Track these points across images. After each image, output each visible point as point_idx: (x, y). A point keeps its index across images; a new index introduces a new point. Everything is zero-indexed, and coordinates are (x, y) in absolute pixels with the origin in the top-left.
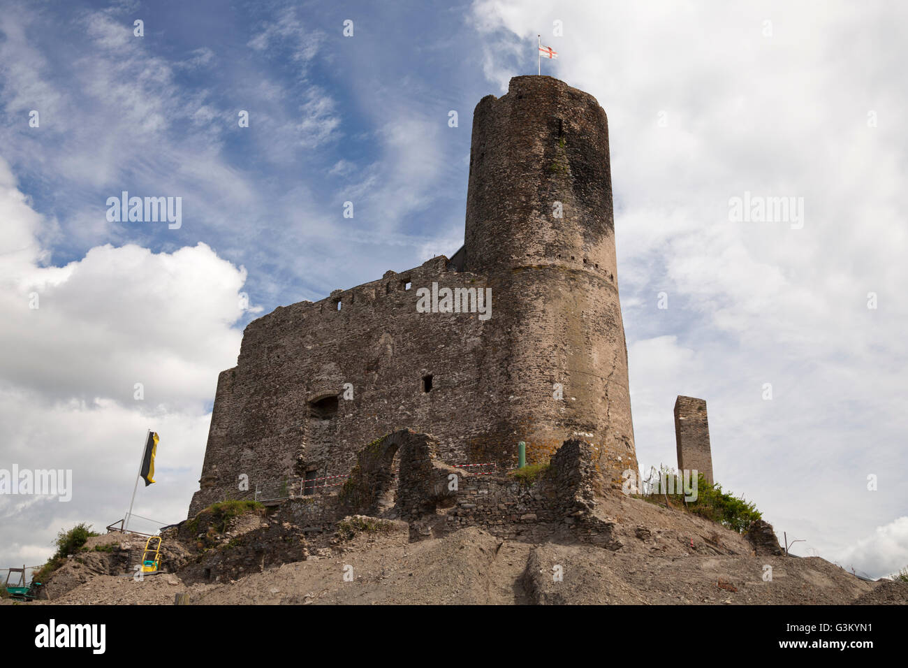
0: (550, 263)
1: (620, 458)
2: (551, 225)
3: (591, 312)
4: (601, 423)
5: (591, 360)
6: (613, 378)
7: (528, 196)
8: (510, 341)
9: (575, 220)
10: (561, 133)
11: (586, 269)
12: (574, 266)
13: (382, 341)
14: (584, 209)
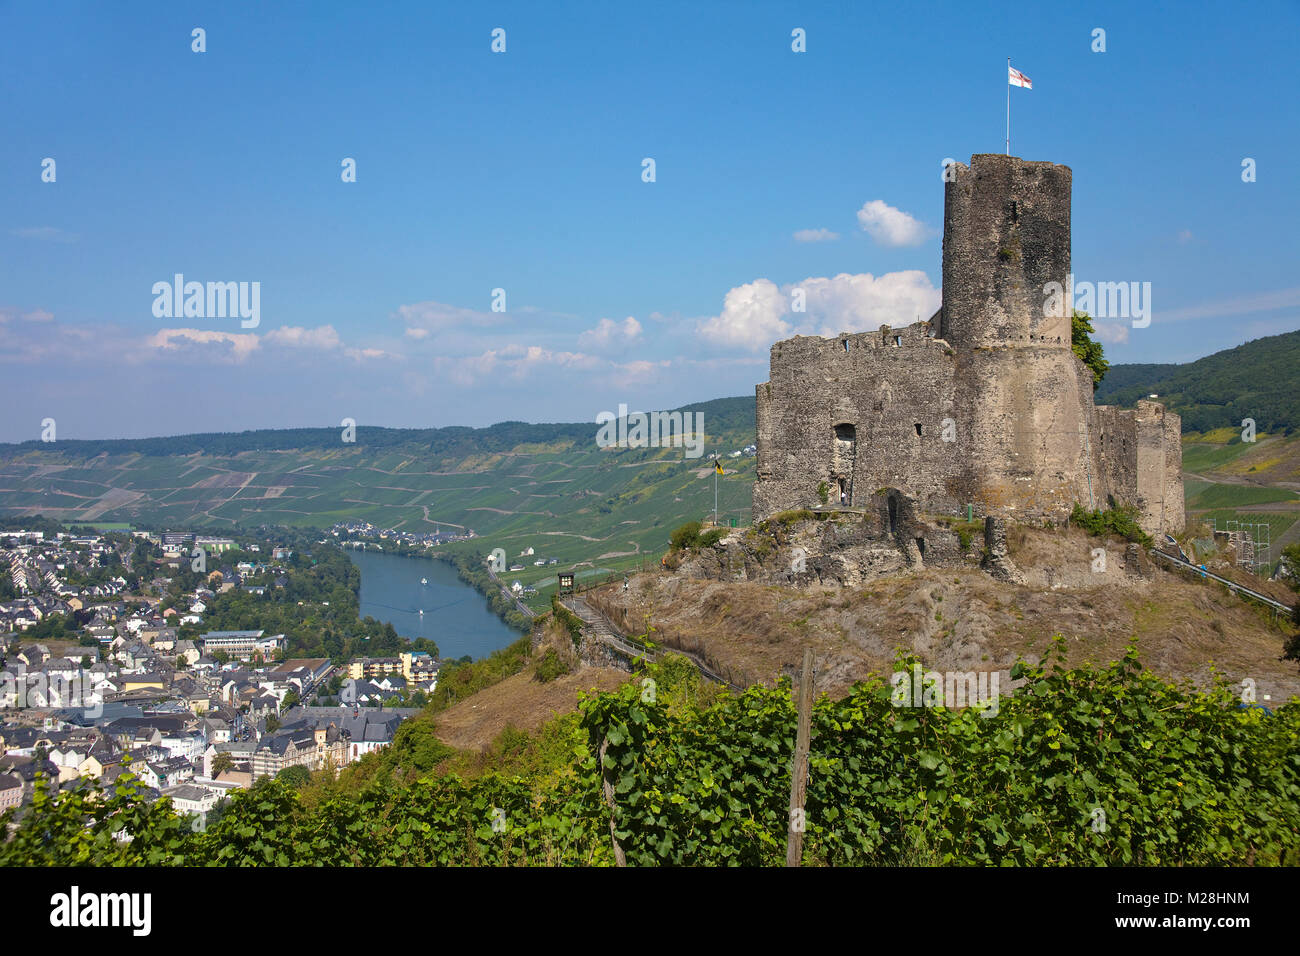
0: (1003, 344)
1: (1052, 491)
2: (1003, 310)
3: (1034, 381)
4: (1038, 468)
5: (1032, 421)
6: (1051, 430)
7: (986, 283)
8: (973, 410)
9: (1024, 302)
10: (1015, 217)
11: (1032, 344)
12: (1020, 344)
13: (883, 387)
14: (1032, 288)
